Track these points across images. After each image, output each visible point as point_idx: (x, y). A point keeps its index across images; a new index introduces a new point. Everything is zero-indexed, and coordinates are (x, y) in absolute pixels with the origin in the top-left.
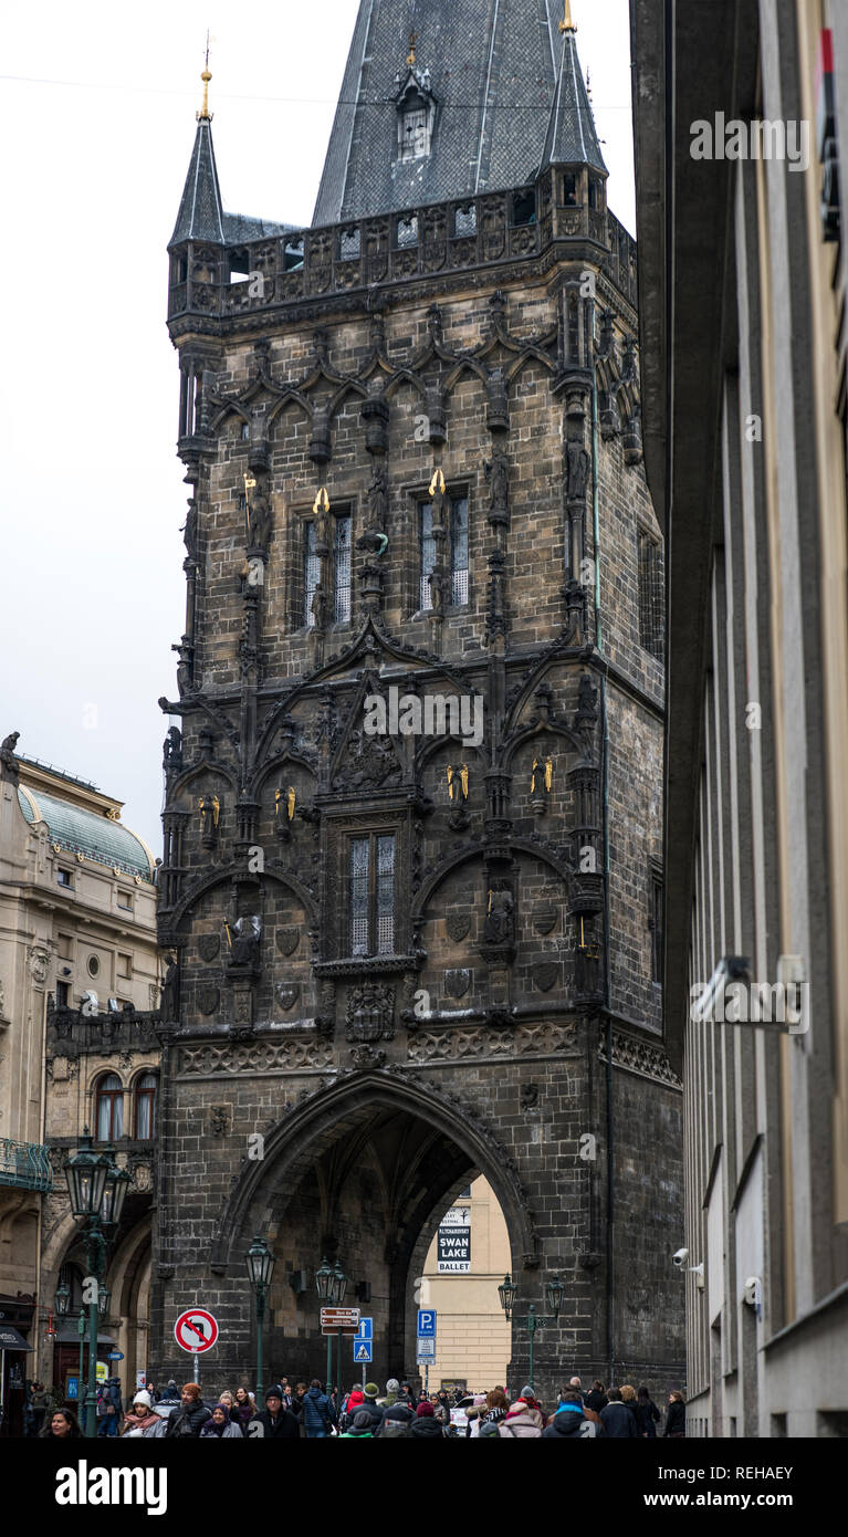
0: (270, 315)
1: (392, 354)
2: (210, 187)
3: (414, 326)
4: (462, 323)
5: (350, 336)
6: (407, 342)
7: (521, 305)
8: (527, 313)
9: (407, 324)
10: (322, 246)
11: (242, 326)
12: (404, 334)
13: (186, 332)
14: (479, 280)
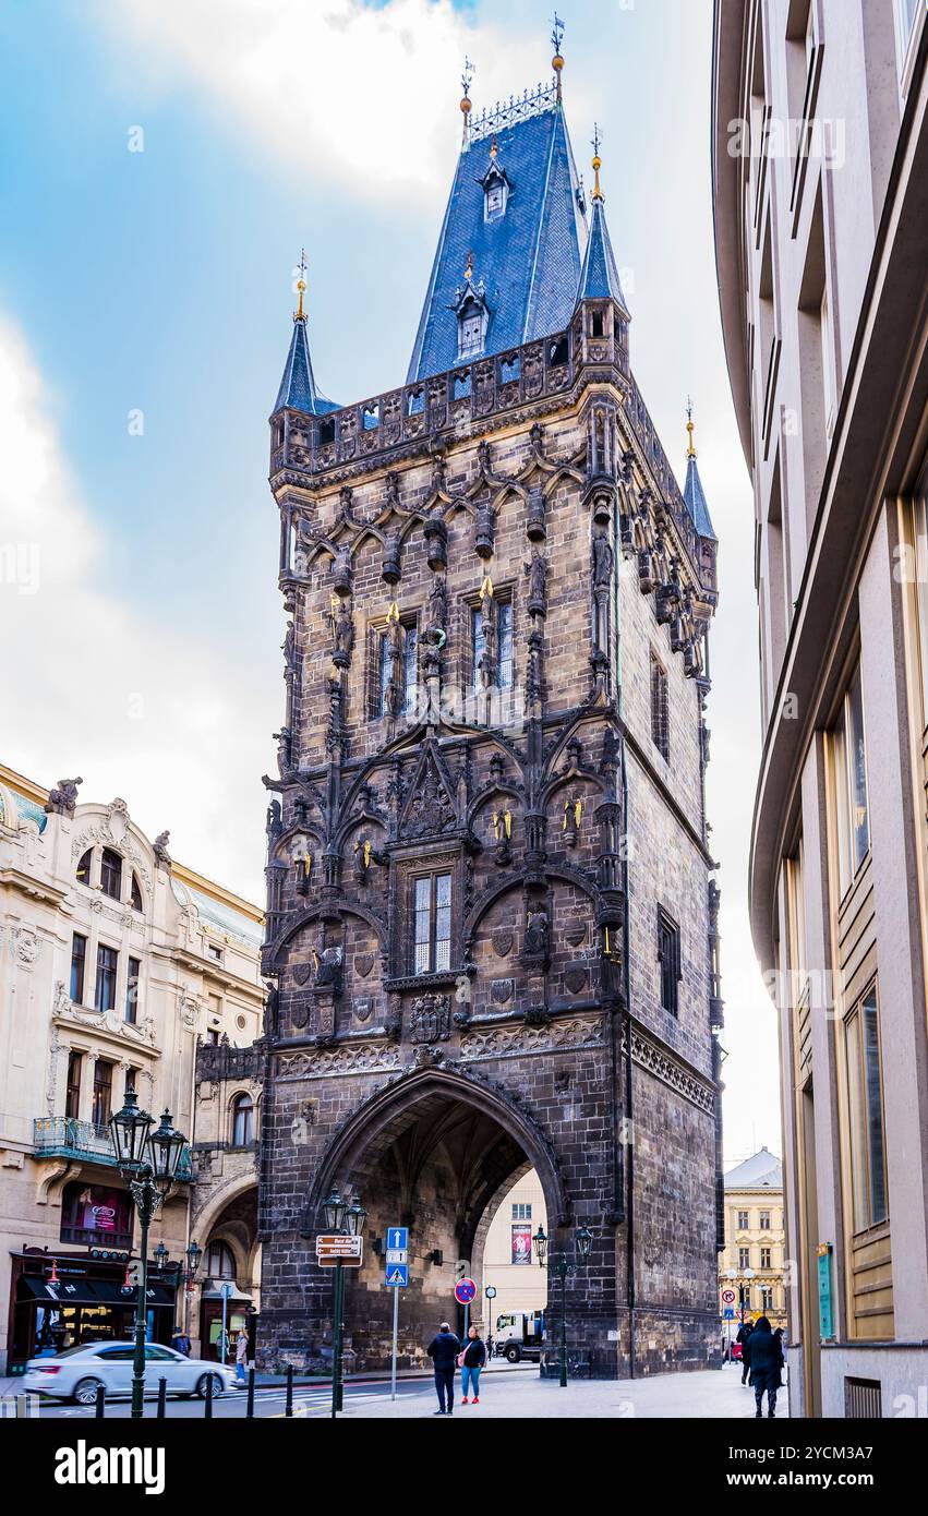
0: (352, 467)
1: (450, 488)
2: (305, 371)
3: (467, 464)
4: (507, 456)
5: (417, 477)
6: (462, 478)
7: (556, 435)
8: (562, 441)
9: (461, 461)
10: (393, 407)
11: (329, 479)
12: (458, 472)
13: (284, 484)
14: (521, 416)
